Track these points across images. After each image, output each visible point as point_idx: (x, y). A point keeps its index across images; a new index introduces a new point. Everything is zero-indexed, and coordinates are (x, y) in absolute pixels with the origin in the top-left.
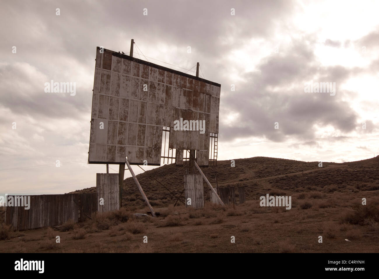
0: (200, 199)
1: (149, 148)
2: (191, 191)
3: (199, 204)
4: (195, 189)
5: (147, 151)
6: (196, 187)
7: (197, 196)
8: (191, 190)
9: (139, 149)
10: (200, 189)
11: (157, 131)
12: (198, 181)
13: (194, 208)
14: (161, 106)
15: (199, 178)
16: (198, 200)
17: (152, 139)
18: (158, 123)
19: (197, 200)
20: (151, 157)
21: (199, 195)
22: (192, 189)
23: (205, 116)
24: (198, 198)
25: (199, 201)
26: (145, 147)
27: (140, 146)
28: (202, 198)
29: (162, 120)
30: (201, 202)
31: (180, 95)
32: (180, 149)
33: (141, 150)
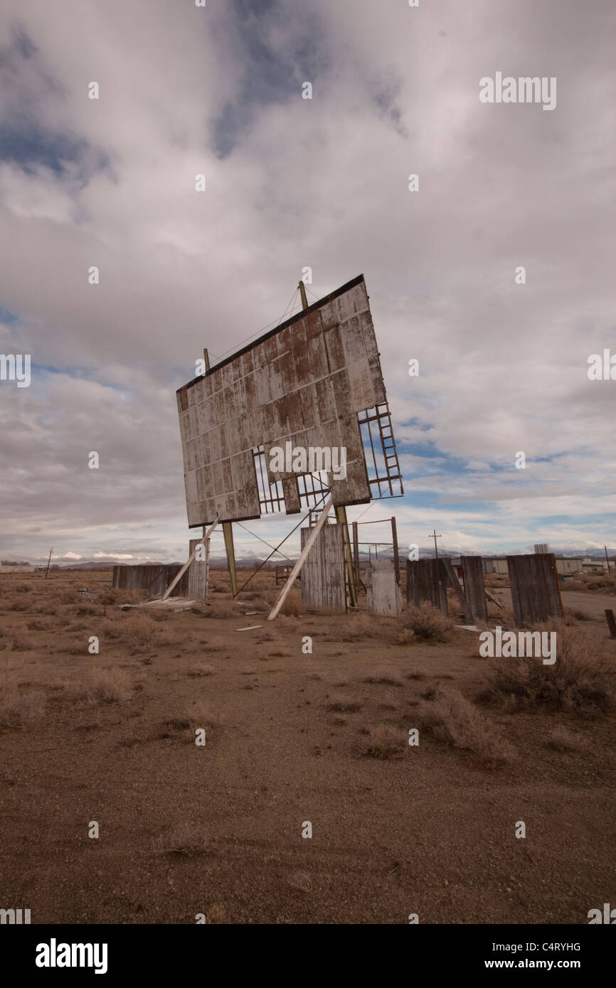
0: (335, 587)
1: (240, 491)
2: (312, 566)
3: (332, 598)
4: (321, 561)
5: (239, 497)
6: (323, 557)
7: (325, 580)
8: (312, 563)
9: (229, 498)
10: (333, 562)
11: (245, 461)
12: (329, 541)
13: (319, 606)
14: (244, 417)
15: (332, 534)
16: (329, 588)
17: (241, 477)
18: (244, 446)
19: (325, 588)
20: (245, 507)
21: (331, 577)
22: (314, 561)
23: (331, 382)
24: (327, 585)
25: (331, 592)
26: (235, 492)
27: (229, 493)
28: (340, 585)
29: (248, 440)
30: (337, 595)
31: (270, 376)
32: (289, 478)
33: (231, 498)
